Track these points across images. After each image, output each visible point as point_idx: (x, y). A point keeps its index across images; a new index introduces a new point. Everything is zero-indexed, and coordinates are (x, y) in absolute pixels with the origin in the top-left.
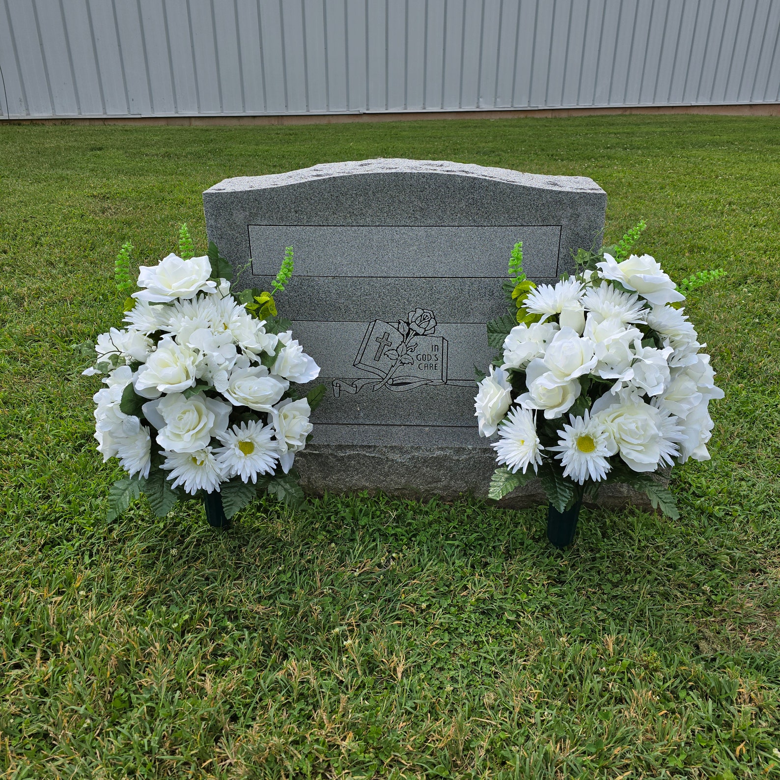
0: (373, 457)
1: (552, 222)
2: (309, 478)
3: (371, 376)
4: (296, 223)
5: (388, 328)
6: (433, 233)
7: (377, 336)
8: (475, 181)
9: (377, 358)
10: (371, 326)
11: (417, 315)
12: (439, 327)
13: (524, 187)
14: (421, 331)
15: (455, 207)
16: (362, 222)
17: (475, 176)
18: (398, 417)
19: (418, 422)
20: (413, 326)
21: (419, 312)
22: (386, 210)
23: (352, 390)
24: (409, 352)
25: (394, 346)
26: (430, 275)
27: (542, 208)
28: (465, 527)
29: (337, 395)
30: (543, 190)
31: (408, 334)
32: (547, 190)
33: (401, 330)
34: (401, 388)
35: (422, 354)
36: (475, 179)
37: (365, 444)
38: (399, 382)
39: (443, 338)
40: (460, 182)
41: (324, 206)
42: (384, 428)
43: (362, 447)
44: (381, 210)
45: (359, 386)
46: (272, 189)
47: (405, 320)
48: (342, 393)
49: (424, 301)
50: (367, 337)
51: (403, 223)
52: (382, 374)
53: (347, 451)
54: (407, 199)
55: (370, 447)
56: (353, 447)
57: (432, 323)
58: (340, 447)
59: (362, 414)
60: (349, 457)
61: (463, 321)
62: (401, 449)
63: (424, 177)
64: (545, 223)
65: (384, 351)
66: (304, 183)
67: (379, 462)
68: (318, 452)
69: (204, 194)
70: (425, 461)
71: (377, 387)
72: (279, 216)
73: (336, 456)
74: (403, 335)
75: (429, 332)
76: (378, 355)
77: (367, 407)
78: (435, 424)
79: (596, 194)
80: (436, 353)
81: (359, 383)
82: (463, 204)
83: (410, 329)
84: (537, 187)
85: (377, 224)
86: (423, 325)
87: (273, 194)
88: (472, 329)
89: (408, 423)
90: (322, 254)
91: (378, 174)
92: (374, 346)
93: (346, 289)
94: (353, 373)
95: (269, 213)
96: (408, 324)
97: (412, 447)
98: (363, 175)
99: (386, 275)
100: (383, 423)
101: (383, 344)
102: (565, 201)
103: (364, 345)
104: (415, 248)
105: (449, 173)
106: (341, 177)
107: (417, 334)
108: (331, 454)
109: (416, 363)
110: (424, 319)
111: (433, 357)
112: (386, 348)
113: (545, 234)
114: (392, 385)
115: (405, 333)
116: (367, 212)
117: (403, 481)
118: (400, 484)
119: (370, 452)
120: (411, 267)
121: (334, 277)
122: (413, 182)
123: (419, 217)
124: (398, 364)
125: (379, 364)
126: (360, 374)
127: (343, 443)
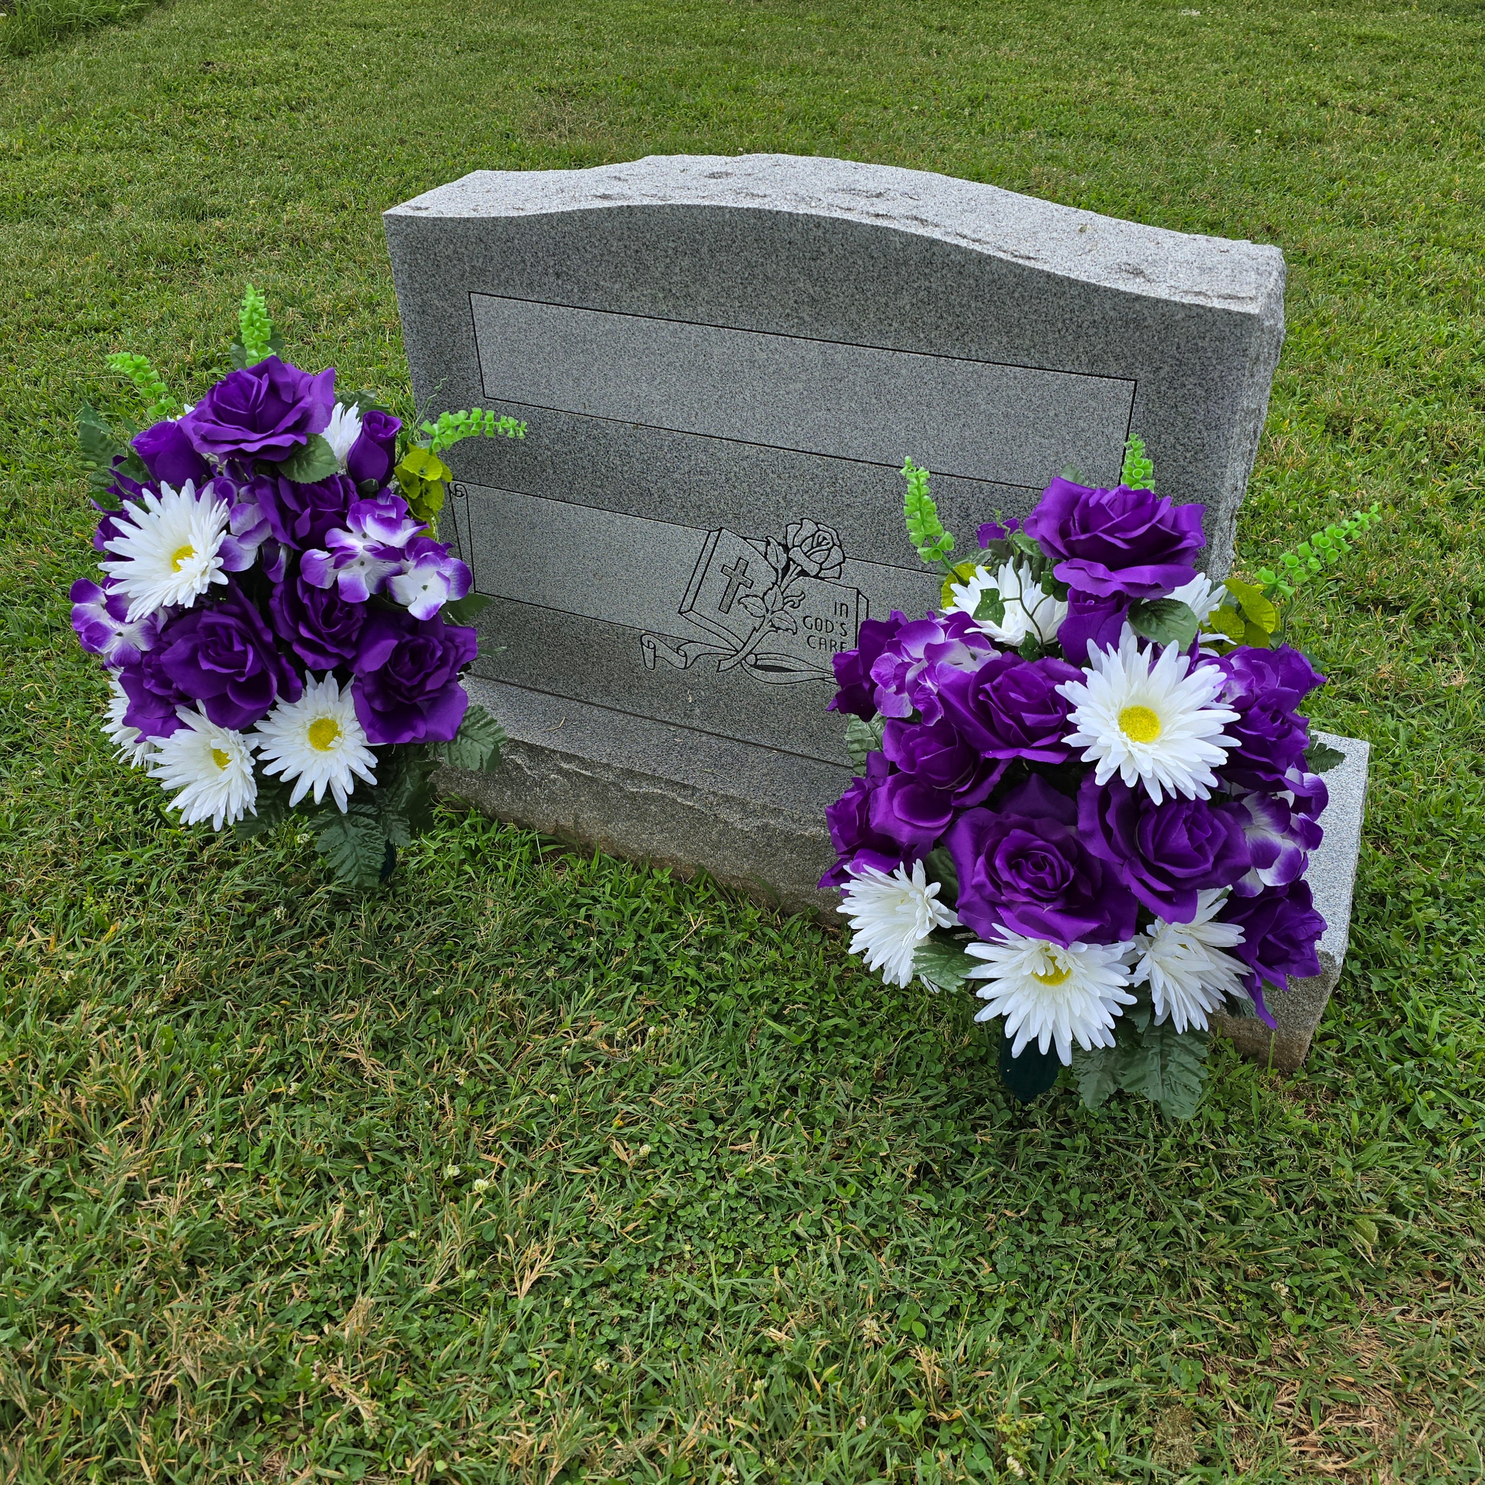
0: (690, 807)
1: (1114, 368)
2: (577, 816)
3: (714, 640)
4: (558, 300)
5: (747, 551)
6: (838, 357)
7: (723, 562)
8: (935, 249)
9: (725, 607)
10: (711, 540)
11: (804, 533)
12: (848, 565)
13: (1049, 275)
14: (813, 569)
15: (886, 304)
16: (687, 313)
17: (937, 234)
18: (766, 730)
19: (806, 751)
20: (795, 554)
21: (809, 527)
22: (738, 292)
23: (677, 660)
24: (787, 607)
25: (759, 589)
26: (831, 451)
27: (1091, 331)
28: (826, 998)
29: (650, 665)
30: (1096, 289)
31: (786, 569)
32: (1106, 290)
33: (773, 560)
34: (772, 676)
35: (815, 616)
36: (933, 242)
37: (677, 778)
38: (768, 663)
39: (859, 593)
40: (899, 246)
41: (612, 269)
42: (737, 748)
43: (670, 783)
44: (728, 291)
45: (692, 655)
46: (510, 220)
47: (780, 538)
48: (659, 662)
49: (819, 506)
50: (704, 560)
51: (773, 327)
52: (734, 641)
53: (644, 784)
54: (783, 273)
55: (685, 787)
56: (653, 779)
57: (836, 555)
58: (630, 774)
59: (697, 711)
60: (646, 796)
61: (900, 563)
62: (743, 805)
63: (818, 226)
64: (1097, 371)
65: (738, 596)
66: (569, 213)
67: (702, 818)
68: (588, 773)
69: (386, 217)
70: (788, 838)
71: (725, 665)
72: (526, 281)
73: (621, 789)
74: (776, 570)
75: (829, 573)
76: (727, 601)
77: (708, 699)
78: (839, 761)
79: (1229, 313)
80: (843, 619)
81: (692, 650)
82: (905, 300)
83: (789, 559)
84: (1083, 278)
85: (720, 323)
86: (818, 557)
87: (512, 230)
88: (920, 584)
89: (787, 748)
90: (611, 373)
91: (720, 208)
92: (717, 583)
93: (660, 454)
94: (677, 627)
95: (507, 272)
96: (786, 549)
97: (764, 807)
98: (688, 206)
99: (738, 436)
100: (738, 736)
101: (735, 582)
102: (1150, 321)
103: (698, 577)
104: (799, 386)
105: (880, 222)
106: (644, 207)
107: (803, 573)
108: (614, 784)
109: (802, 634)
110: (819, 544)
111: (837, 627)
112: (742, 589)
113: (1094, 396)
114: (756, 666)
115: (780, 566)
116: (698, 292)
117: (746, 866)
118: (740, 869)
119: (685, 797)
120: (792, 428)
121: (637, 425)
122: (793, 235)
123: (807, 318)
124: (767, 627)
125: (729, 620)
126: (693, 632)
127: (637, 769)
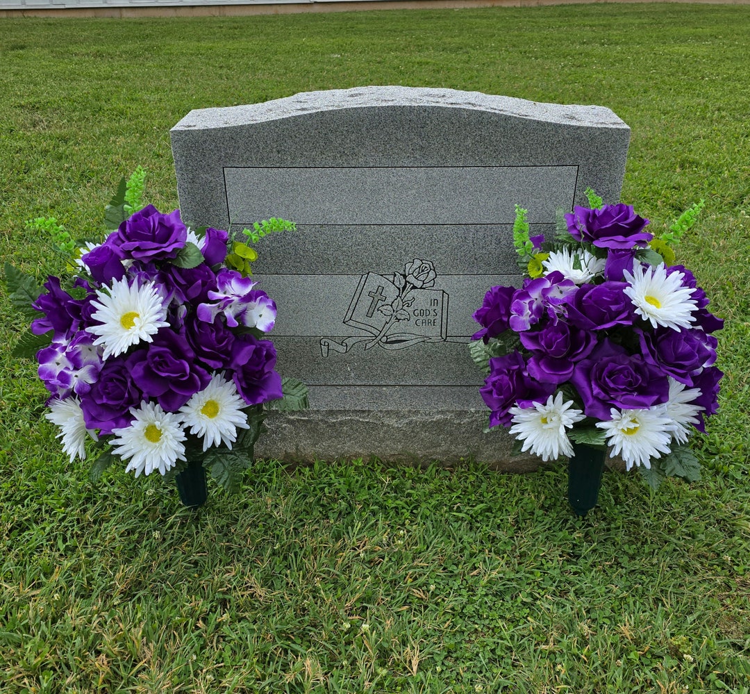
0: (367, 422)
1: (569, 161)
2: (297, 445)
3: (363, 333)
4: (278, 165)
5: (383, 281)
6: (434, 174)
7: (370, 290)
8: (484, 116)
9: (370, 315)
10: (363, 280)
11: (415, 266)
12: (438, 279)
13: (538, 122)
14: (419, 284)
15: (460, 145)
16: (353, 163)
17: (483, 109)
18: (392, 376)
19: (414, 382)
20: (411, 279)
21: (418, 263)
22: (381, 148)
23: (342, 349)
24: (405, 307)
25: (389, 301)
26: (430, 222)
27: (558, 146)
28: (470, 497)
29: (325, 355)
30: (560, 126)
31: (404, 288)
32: (564, 125)
33: (397, 284)
34: (396, 346)
35: (420, 309)
36: (483, 113)
37: (358, 408)
38: (394, 339)
39: (444, 292)
40: (466, 116)
41: (311, 145)
42: (377, 389)
43: (355, 412)
44: (376, 149)
45: (350, 344)
46: (251, 126)
47: (402, 272)
48: (331, 352)
49: (423, 251)
50: (359, 291)
51: (400, 164)
52: (375, 331)
53: (339, 416)
54: (406, 136)
55: (364, 412)
56: (345, 412)
57: (432, 275)
58: (331, 413)
59: (353, 375)
60: (341, 423)
61: (466, 272)
62: (397, 413)
63: (425, 111)
64: (560, 163)
65: (377, 307)
66: (287, 119)
67: (374, 427)
68: (306, 418)
69: (172, 132)
70: (424, 424)
71: (369, 345)
72: (259, 157)
73: (326, 422)
74: (399, 289)
75: (428, 285)
76: (371, 311)
77: (359, 366)
78: (432, 384)
79: (619, 129)
80: (435, 308)
81: (350, 342)
82: (469, 142)
83: (406, 281)
84: (553, 121)
85: (371, 165)
86: (422, 278)
87: (252, 131)
88: (476, 281)
89: (403, 383)
90: (308, 200)
91: (372, 107)
92: (366, 301)
93: (335, 239)
94: (343, 330)
95: (248, 153)
96: (405, 277)
97: (409, 411)
98: (355, 108)
99: (380, 222)
100: (376, 383)
101: (376, 299)
102: (584, 137)
103: (355, 301)
104: (414, 191)
105: (454, 106)
106: (331, 111)
107: (414, 287)
108: (322, 420)
109: (413, 319)
110: (423, 271)
111: (432, 313)
112: (380, 303)
113: (559, 175)
114: (387, 342)
115: (401, 287)
116: (360, 151)
117: (400, 447)
118: (396, 450)
119: (364, 418)
120: (409, 213)
121: (322, 225)
122: (412, 117)
123: (418, 157)
124: (393, 320)
125: (372, 321)
126: (351, 331)
127: (334, 409)
